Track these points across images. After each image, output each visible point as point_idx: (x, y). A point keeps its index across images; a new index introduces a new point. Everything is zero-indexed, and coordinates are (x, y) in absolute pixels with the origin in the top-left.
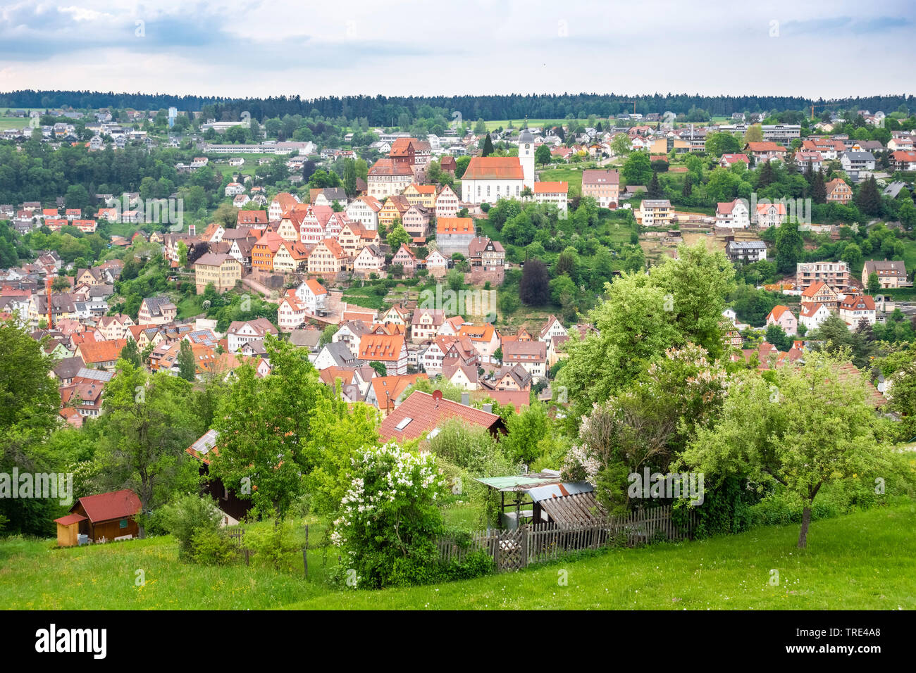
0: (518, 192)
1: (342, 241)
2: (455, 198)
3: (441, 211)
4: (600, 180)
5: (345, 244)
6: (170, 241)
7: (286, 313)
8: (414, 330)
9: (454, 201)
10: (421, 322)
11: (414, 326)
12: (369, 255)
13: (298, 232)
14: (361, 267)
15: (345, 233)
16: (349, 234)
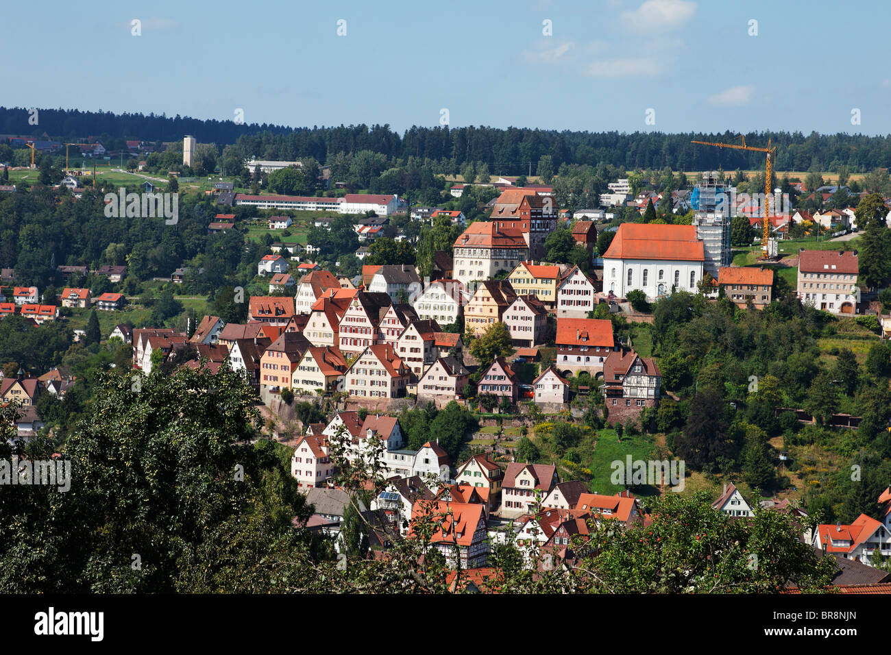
0: (692, 280)
1: (403, 349)
2: (589, 287)
3: (565, 307)
4: (826, 267)
5: (407, 354)
6: (140, 340)
7: (304, 460)
8: (506, 497)
9: (586, 292)
10: (517, 485)
11: (504, 491)
12: (443, 372)
13: (336, 332)
14: (427, 391)
15: (407, 337)
16: (414, 338)
